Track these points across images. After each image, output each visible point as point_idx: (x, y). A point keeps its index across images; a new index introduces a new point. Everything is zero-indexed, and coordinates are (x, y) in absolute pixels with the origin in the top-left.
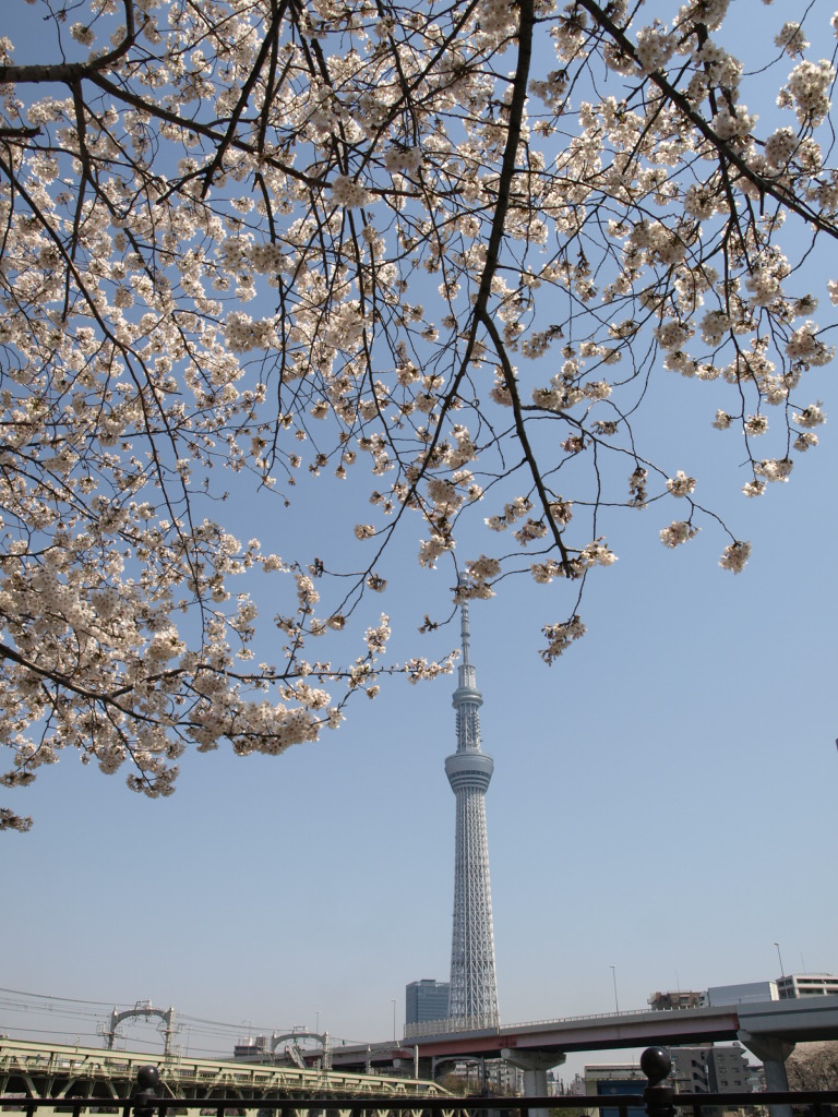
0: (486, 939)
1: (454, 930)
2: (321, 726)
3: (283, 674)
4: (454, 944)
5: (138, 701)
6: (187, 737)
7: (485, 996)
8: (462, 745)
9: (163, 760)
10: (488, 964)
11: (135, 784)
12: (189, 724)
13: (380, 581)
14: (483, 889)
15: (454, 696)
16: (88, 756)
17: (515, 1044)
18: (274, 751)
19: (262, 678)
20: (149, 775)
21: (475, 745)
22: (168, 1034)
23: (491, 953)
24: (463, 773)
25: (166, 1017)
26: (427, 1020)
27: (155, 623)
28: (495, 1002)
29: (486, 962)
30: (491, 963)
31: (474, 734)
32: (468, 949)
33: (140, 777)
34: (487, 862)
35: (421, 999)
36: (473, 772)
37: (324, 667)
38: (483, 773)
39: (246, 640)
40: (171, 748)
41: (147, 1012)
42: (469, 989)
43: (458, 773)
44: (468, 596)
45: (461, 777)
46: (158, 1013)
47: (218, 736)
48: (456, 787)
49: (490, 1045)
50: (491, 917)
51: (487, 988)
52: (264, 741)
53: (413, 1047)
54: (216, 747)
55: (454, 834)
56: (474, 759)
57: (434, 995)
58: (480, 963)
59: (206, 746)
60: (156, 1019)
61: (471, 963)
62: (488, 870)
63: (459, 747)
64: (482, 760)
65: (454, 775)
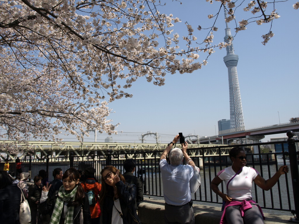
0: (240, 107)
1: (230, 105)
2: (202, 65)
3: (187, 51)
4: (230, 109)
5: (154, 64)
6: (168, 71)
7: (241, 122)
8: (228, 53)
9: (161, 77)
10: (241, 114)
11: (156, 84)
12: (168, 68)
13: (216, 28)
14: (238, 93)
15: (224, 38)
16: (137, 77)
17: (250, 134)
18: (191, 72)
19: (182, 53)
20: (159, 81)
21: (232, 52)
22: (156, 138)
23: (241, 111)
24: (229, 61)
25: (155, 134)
26: (224, 130)
27: (156, 45)
28: (243, 124)
29: (240, 113)
30: (242, 113)
31: (232, 49)
32: (235, 110)
33: (156, 81)
34: (238, 86)
35: (222, 124)
36: (232, 60)
37: (197, 48)
38: (235, 60)
39: (177, 44)
40: (163, 74)
41: (150, 134)
42: (236, 121)
43: (228, 61)
44: (239, 30)
45: (229, 62)
46: (153, 134)
47: (175, 70)
48: (227, 66)
49: (243, 135)
50: (241, 101)
51: (241, 120)
52: (187, 70)
53: (221, 137)
54: (175, 73)
55: (228, 79)
56: (233, 56)
57: (226, 123)
58: (238, 114)
59: (173, 72)
60: (153, 135)
61: (236, 114)
62: (239, 88)
63: (227, 53)
64: (235, 56)
65: (226, 62)
